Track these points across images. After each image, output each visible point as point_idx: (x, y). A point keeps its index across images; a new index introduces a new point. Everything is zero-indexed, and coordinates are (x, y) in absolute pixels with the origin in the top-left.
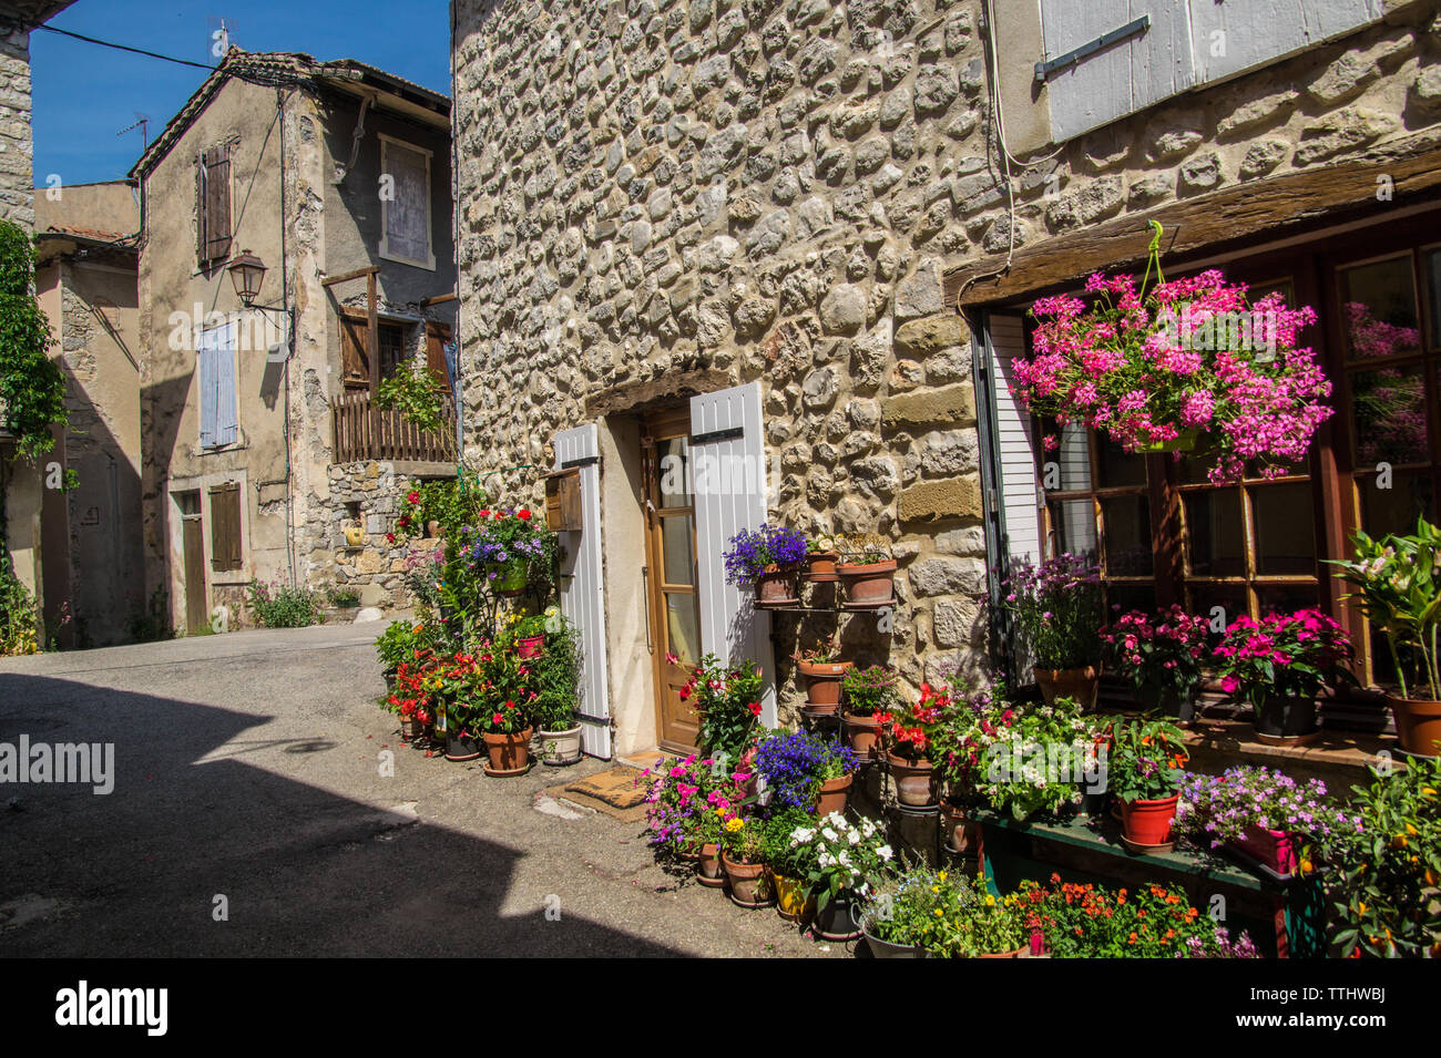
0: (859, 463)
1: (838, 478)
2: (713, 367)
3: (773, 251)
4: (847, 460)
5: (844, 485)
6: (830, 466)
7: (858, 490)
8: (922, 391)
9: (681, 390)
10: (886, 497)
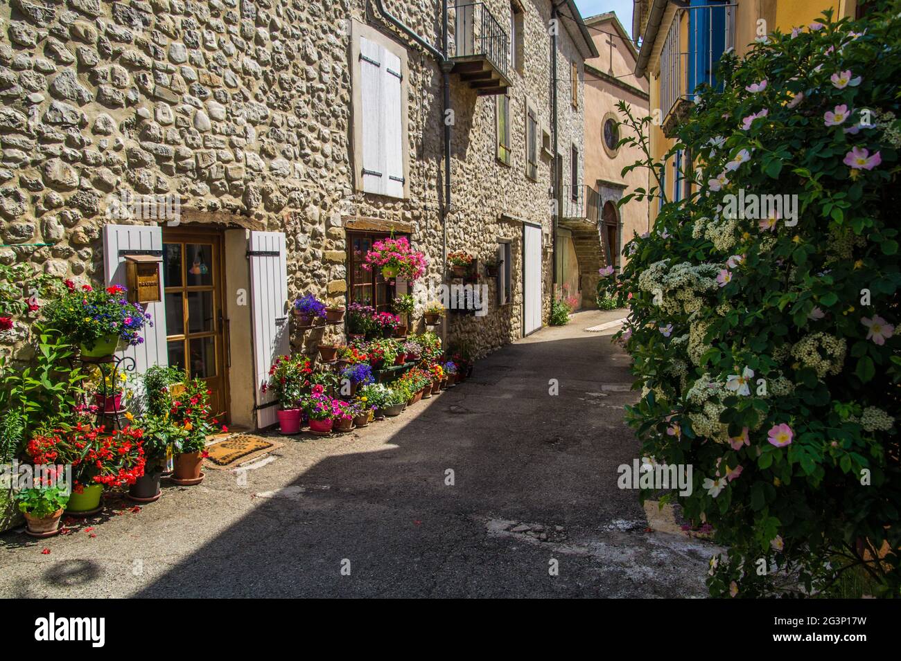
0: (316, 272)
1: (307, 277)
2: (253, 217)
3: (284, 177)
4: (311, 271)
5: (309, 280)
6: (304, 272)
7: (315, 283)
8: (334, 251)
9: (230, 223)
10: (323, 285)
